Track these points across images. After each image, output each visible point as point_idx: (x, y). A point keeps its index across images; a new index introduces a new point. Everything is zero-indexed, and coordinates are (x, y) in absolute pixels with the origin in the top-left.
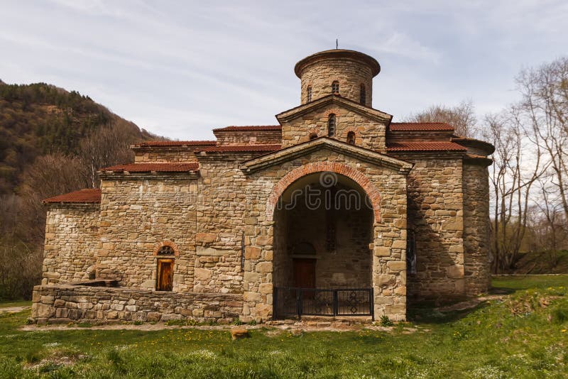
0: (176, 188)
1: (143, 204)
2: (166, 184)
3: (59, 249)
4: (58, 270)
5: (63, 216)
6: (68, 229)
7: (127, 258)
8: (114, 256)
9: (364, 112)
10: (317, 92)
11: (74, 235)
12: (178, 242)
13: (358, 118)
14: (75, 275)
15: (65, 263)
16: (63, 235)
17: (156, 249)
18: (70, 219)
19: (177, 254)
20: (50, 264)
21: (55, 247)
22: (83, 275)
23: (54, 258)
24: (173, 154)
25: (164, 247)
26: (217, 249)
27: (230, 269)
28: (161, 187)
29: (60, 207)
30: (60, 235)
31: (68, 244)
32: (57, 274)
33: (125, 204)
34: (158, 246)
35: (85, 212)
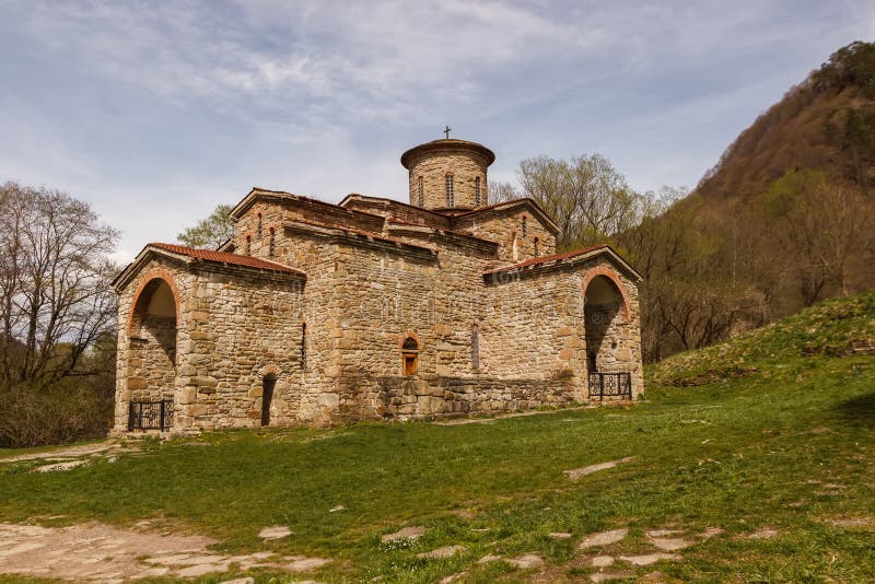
0: (417, 268)
1: (384, 283)
2: (406, 261)
3: (215, 338)
4: (214, 373)
5: (221, 285)
6: (229, 306)
7: (371, 352)
8: (357, 349)
9: (546, 221)
10: (461, 183)
11: (239, 317)
12: (420, 332)
13: (540, 226)
14: (240, 380)
15: (226, 362)
16: (221, 315)
17: (401, 341)
18: (233, 292)
19: (421, 348)
20: (201, 364)
21: (210, 335)
22: (253, 381)
23: (207, 353)
24: (333, 218)
25: (408, 339)
26: (453, 344)
27: (464, 366)
28: (401, 263)
29: (217, 271)
30: (218, 315)
31: (229, 332)
32: (210, 379)
33: (365, 280)
34: (402, 338)
35: (253, 283)
